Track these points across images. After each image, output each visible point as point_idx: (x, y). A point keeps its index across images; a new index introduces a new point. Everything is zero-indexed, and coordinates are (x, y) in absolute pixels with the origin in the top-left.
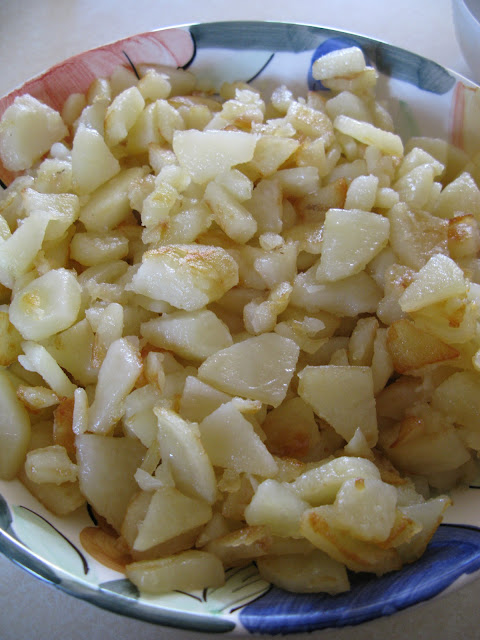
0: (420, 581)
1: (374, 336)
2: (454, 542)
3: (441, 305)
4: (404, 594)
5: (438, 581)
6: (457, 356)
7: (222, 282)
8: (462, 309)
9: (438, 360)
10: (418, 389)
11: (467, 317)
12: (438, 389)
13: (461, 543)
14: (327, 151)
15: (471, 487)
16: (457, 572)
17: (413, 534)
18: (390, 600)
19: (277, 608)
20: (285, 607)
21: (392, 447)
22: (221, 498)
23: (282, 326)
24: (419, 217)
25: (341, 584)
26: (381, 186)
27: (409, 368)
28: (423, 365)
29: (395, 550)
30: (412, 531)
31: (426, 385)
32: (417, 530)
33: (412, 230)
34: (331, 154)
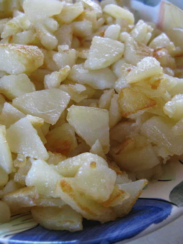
0: (126, 227)
1: (112, 97)
2: (148, 207)
3: (148, 79)
4: (115, 234)
5: (136, 228)
6: (155, 104)
7: (34, 61)
8: (159, 81)
9: (145, 108)
10: (133, 125)
11: (161, 84)
12: (144, 124)
13: (152, 207)
14: (98, 19)
15: (159, 180)
16: (149, 222)
17: (124, 199)
18: (106, 237)
19: (35, 237)
20: (40, 237)
21: (117, 154)
22: (14, 170)
23: (63, 86)
24: (139, 45)
25: (77, 225)
26: (122, 31)
27: (129, 113)
28: (136, 111)
29: (112, 208)
30: (123, 198)
31: (137, 123)
32: (127, 197)
33: (135, 49)
34: (99, 20)
